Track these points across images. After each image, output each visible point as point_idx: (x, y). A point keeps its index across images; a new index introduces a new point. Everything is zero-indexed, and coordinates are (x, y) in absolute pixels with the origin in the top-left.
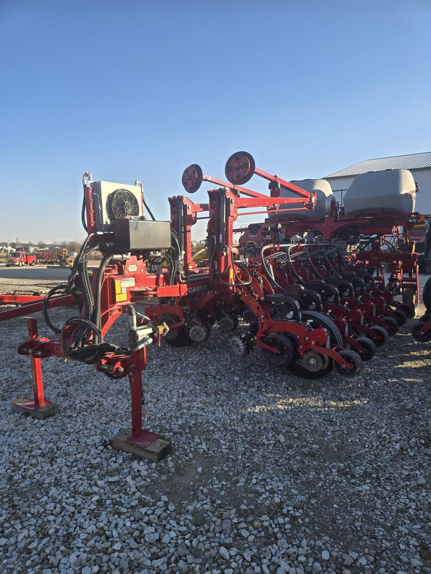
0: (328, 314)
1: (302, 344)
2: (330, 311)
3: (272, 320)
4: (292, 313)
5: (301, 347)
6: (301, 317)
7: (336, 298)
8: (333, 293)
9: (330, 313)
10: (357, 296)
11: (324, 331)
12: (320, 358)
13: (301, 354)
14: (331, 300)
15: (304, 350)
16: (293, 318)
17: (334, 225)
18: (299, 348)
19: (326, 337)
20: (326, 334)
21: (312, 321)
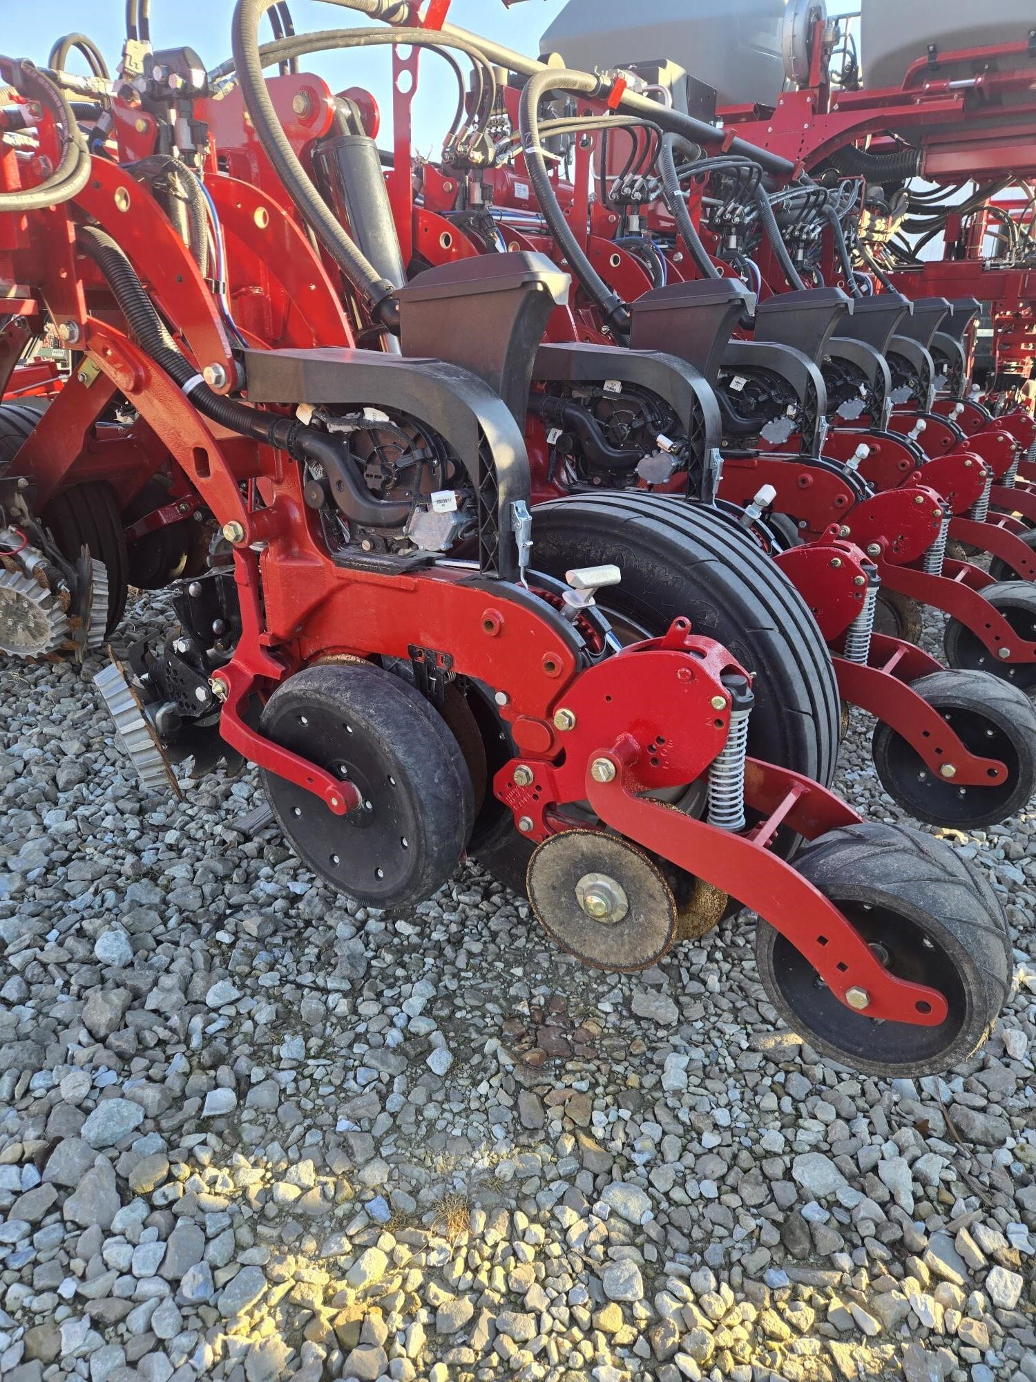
0: (753, 513)
1: (530, 757)
2: (767, 493)
3: (321, 561)
4: (445, 502)
5: (523, 774)
6: (524, 542)
7: (806, 425)
8: (790, 392)
9: (768, 511)
10: (842, 448)
11: (698, 673)
12: (654, 883)
13: (525, 824)
14: (777, 431)
15: (546, 796)
16: (457, 550)
17: (812, 125)
18: (512, 784)
19: (721, 720)
20: (719, 702)
21: (610, 574)
